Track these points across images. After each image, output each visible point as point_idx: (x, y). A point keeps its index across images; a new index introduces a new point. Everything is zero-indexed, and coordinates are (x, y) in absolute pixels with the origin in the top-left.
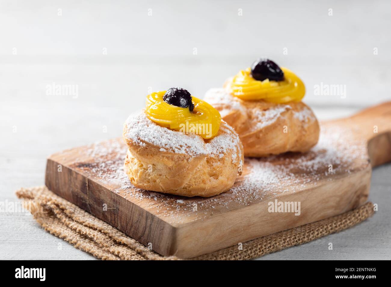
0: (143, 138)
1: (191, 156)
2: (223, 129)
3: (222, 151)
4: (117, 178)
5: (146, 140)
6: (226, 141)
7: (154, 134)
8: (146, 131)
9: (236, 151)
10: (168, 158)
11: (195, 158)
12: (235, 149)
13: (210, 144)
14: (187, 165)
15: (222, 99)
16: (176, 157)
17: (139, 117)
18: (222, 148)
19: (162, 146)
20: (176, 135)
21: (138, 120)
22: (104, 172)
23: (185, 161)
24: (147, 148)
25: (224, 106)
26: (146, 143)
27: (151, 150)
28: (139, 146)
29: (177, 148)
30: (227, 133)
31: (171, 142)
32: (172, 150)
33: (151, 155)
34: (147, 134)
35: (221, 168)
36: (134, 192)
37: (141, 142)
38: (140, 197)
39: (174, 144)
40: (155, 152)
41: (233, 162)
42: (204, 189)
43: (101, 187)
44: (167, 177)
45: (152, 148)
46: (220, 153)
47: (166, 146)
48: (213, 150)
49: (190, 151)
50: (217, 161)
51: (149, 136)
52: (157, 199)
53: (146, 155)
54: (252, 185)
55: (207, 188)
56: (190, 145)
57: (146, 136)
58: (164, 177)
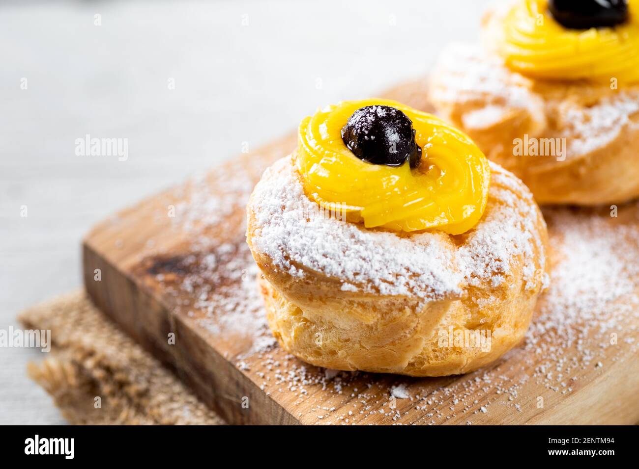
0: (297, 256)
1: (423, 300)
2: (495, 192)
3: (498, 269)
4: (242, 312)
5: (306, 261)
6: (506, 236)
7: (323, 247)
8: (304, 238)
9: (532, 256)
10: (363, 305)
11: (432, 305)
12: (529, 249)
13: (468, 249)
14: (413, 321)
15: (483, 80)
16: (382, 303)
17: (284, 190)
18: (499, 260)
19: (345, 279)
20: (380, 244)
21: (282, 203)
22: (213, 289)
23: (408, 311)
24: (308, 283)
25: (489, 99)
26: (306, 269)
27: (319, 288)
28: (289, 276)
29: (385, 281)
30: (507, 205)
31: (369, 267)
32: (372, 287)
33: (321, 299)
34: (305, 245)
35: (498, 308)
36: (286, 363)
37: (293, 268)
38: (299, 381)
39: (377, 271)
40: (328, 291)
41: (527, 287)
42: (457, 365)
43: (204, 343)
44: (364, 346)
45: (322, 283)
46: (494, 274)
47: (358, 277)
48: (475, 265)
49: (419, 286)
50: (487, 293)
51: (312, 253)
52: (343, 386)
53: (307, 299)
54: (572, 312)
55: (464, 363)
56: (418, 271)
57: (304, 249)
58: (357, 346)
